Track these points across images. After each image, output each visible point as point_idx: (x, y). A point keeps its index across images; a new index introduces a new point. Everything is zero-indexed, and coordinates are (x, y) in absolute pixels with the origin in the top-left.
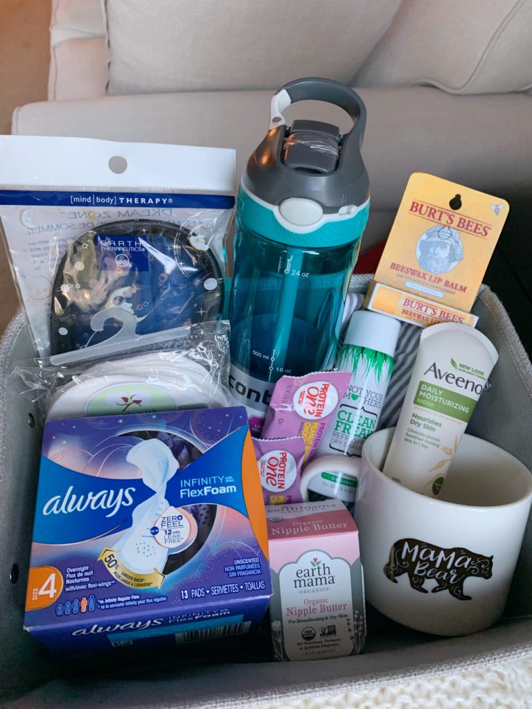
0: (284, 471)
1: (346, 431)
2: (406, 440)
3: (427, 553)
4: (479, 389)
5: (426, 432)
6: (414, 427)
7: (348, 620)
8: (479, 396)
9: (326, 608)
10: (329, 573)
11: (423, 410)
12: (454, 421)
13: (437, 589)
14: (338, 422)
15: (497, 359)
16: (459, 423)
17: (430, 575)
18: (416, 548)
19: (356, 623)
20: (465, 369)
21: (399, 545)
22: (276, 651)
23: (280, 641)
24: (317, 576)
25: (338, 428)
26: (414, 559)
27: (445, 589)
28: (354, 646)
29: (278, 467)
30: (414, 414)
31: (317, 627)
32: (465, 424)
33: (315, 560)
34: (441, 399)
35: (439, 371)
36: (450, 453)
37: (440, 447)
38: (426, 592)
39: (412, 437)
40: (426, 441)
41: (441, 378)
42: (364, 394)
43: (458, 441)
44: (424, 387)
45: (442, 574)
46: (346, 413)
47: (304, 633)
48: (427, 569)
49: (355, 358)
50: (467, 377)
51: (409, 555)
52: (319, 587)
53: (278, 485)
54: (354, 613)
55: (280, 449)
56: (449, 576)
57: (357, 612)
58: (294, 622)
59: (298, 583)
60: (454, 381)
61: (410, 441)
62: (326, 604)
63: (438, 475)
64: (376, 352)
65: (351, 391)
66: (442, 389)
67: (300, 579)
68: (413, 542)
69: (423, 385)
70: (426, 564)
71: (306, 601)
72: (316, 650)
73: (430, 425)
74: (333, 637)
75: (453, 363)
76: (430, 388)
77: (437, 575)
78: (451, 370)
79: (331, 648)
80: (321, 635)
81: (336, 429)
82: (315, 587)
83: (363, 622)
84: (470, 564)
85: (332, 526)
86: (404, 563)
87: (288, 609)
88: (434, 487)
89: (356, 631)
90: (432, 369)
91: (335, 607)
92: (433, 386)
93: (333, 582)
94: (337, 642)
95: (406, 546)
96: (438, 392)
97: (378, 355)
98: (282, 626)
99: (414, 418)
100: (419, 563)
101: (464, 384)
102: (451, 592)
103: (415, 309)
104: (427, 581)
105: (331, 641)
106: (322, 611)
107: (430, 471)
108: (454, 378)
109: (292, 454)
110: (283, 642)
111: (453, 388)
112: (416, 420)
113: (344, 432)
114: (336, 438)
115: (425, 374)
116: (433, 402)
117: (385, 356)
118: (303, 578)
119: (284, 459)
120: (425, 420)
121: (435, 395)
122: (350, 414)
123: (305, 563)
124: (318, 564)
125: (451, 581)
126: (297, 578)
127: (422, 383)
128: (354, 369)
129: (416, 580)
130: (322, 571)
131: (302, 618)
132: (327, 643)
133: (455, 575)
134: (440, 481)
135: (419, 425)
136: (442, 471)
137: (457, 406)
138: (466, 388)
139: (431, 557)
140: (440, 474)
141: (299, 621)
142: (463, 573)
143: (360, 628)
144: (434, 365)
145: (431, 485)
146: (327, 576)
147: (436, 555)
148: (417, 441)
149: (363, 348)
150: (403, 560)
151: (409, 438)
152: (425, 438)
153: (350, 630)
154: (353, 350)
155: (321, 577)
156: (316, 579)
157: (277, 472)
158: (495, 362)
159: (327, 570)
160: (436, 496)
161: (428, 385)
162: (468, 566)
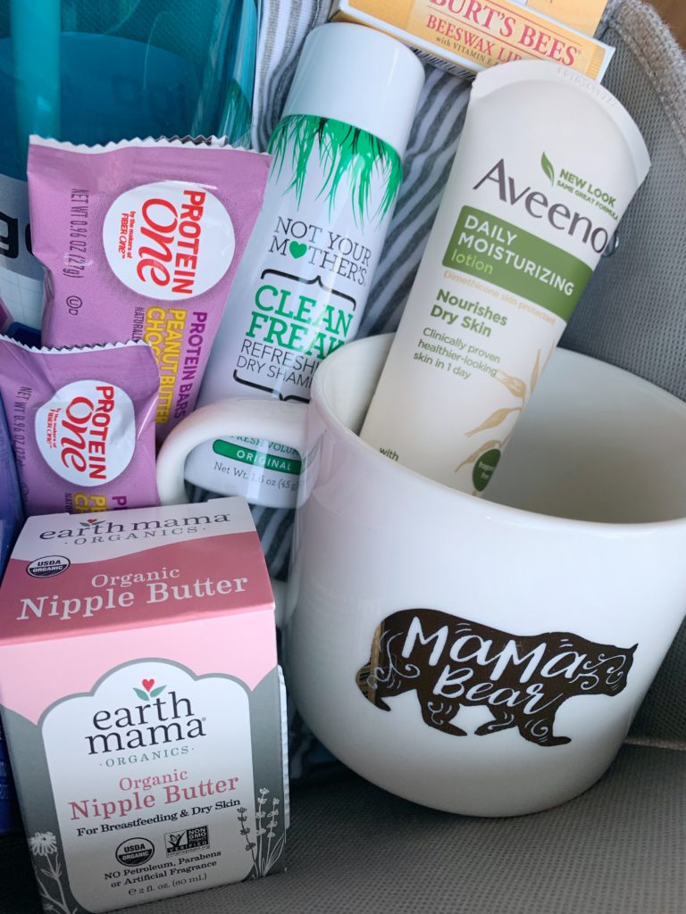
0: (104, 434)
1: (274, 337)
2: (418, 357)
3: (471, 647)
4: (600, 240)
5: (469, 337)
6: (440, 325)
7: (242, 810)
8: (598, 256)
9: (181, 793)
10: (190, 714)
11: (463, 281)
12: (537, 313)
13: (490, 728)
14: (255, 315)
15: (647, 171)
16: (548, 319)
17: (474, 696)
18: (443, 633)
19: (261, 815)
20: (573, 185)
21: (395, 624)
22: (48, 896)
23: (56, 876)
24: (155, 722)
25: (256, 330)
26: (434, 659)
27: (511, 726)
28: (257, 861)
29: (89, 425)
30: (441, 292)
31: (158, 835)
32: (559, 325)
33: (148, 684)
34: (510, 254)
35: (511, 181)
36: (520, 393)
37: (498, 375)
38: (459, 732)
39: (434, 349)
40: (466, 361)
41: (514, 201)
42: (322, 241)
43: (541, 365)
44: (472, 222)
45: (507, 695)
46: (275, 293)
47: (121, 852)
48: (468, 685)
49: (302, 147)
50: (577, 205)
51: (422, 652)
52: (161, 746)
53: (90, 470)
54: (257, 795)
55: (97, 379)
56: (524, 698)
57: (264, 792)
58: (94, 831)
59: (99, 743)
60: (544, 211)
61: (428, 360)
62: (181, 784)
63: (488, 444)
64: (358, 132)
65: (289, 236)
66: (515, 229)
67: (105, 733)
68: (432, 619)
69: (470, 217)
70: (466, 673)
71: (126, 784)
72: (155, 883)
73: (480, 319)
74: (202, 851)
75: (546, 164)
76: (485, 227)
77: (493, 697)
78: (540, 183)
79: (195, 873)
80: (169, 850)
81: (250, 334)
82: (149, 750)
83: (282, 812)
84: (579, 669)
85: (203, 589)
86: (408, 668)
87: (74, 805)
88: (477, 473)
89: (262, 831)
90: (495, 175)
91: (206, 788)
92: (494, 221)
93: (201, 733)
94: (211, 860)
95: (416, 627)
96: (504, 236)
97: (362, 140)
98: (59, 844)
99: (440, 303)
100: (447, 668)
101: (567, 223)
102: (525, 734)
103: (460, 16)
104: (463, 709)
105: (197, 859)
106: (169, 801)
107: (470, 434)
108: (545, 203)
109: (127, 391)
110: (64, 878)
111: (540, 228)
112: (446, 307)
113: (268, 339)
114: (249, 357)
115: (476, 187)
116: (491, 260)
117: (380, 146)
118: (115, 729)
119: (108, 402)
120: (466, 306)
121: (498, 244)
122: (286, 293)
123: (120, 692)
124: (154, 694)
125: (527, 710)
126: (95, 732)
127: (466, 211)
128: (299, 175)
129: (436, 707)
130: (167, 711)
131: (116, 819)
132: (185, 865)
133: (539, 696)
134: (491, 458)
135: (452, 320)
136: (497, 435)
137: (546, 276)
138: (571, 232)
139: (481, 656)
140: (494, 442)
141: (106, 828)
142: (558, 690)
143: (272, 825)
144: (500, 165)
145: (471, 466)
146: (183, 721)
147: (494, 652)
148: (444, 358)
149: (323, 121)
150: (406, 661)
151: (425, 352)
152: (464, 353)
153: (244, 832)
154: (299, 125)
155: (166, 724)
156: (152, 730)
157: (87, 437)
158: (641, 180)
159: (182, 707)
160: (478, 493)
161: (483, 216)
162: (575, 674)
